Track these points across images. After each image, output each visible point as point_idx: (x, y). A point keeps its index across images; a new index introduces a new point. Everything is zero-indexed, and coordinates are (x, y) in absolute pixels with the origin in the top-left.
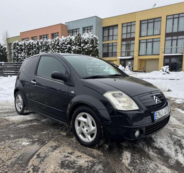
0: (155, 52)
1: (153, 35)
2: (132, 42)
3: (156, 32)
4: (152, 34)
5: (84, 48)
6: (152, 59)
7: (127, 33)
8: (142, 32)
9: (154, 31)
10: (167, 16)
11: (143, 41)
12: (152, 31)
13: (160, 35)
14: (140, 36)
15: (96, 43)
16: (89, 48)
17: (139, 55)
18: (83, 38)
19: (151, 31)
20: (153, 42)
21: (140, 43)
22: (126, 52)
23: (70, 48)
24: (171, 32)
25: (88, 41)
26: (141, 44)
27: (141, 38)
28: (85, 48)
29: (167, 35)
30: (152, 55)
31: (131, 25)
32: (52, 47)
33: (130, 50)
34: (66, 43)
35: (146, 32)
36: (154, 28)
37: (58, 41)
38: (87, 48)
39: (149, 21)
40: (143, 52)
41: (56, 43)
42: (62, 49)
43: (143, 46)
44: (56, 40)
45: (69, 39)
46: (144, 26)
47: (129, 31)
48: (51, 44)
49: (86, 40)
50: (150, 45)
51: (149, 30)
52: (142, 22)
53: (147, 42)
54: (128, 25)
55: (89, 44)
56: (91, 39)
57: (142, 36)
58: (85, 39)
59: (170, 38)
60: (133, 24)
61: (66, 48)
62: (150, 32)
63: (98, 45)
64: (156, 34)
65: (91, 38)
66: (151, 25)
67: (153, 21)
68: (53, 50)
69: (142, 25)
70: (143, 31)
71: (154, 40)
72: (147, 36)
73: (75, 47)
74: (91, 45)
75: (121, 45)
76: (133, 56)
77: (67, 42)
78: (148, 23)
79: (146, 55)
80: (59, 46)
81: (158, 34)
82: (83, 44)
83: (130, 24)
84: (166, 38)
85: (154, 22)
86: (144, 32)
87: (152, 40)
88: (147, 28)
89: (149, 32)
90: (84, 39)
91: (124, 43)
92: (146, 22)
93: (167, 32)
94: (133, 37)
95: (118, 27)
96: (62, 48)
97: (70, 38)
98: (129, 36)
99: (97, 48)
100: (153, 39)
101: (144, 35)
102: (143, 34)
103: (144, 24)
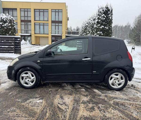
1: (44, 21)
2: (29, 23)
3: (46, 19)
4: (43, 20)
6: (44, 37)
7: (25, 16)
8: (36, 18)
9: (44, 18)
10: (52, 9)
11: (37, 24)
12: (43, 18)
13: (48, 21)
14: (35, 20)
17: (35, 34)
20: (44, 25)
21: (35, 25)
22: (25, 30)
24: (55, 20)
26: (36, 26)
27: (36, 22)
29: (53, 22)
30: (44, 34)
31: (27, 11)
33: (28, 29)
35: (39, 18)
36: (44, 16)
39: (40, 11)
40: (37, 31)
43: (37, 27)
46: (37, 13)
47: (26, 15)
50: (42, 27)
51: (40, 16)
52: (36, 10)
53: (40, 25)
54: (25, 10)
57: (36, 20)
59: (54, 24)
60: (29, 10)
62: (42, 18)
64: (45, 20)
66: (42, 13)
70: (37, 17)
71: (45, 24)
72: (39, 21)
75: (21, 24)
76: (31, 34)
78: (40, 12)
79: (40, 34)
81: (47, 20)
84: (52, 24)
85: (44, 12)
86: (37, 18)
87: (43, 24)
88: (40, 15)
89: (40, 18)
92: (38, 10)
93: (52, 20)
94: (30, 20)
95: (17, 10)
98: (26, 19)
100: (44, 23)
101: (37, 20)
103: (37, 12)
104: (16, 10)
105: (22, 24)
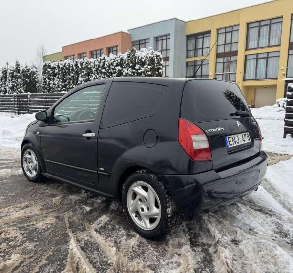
0: (270, 75)
1: (269, 46)
2: (233, 58)
3: (274, 41)
4: (267, 46)
5: (139, 71)
6: (266, 87)
7: (225, 44)
8: (250, 42)
9: (271, 39)
10: (292, 14)
11: (251, 57)
12: (267, 40)
14: (247, 49)
15: (158, 63)
16: (147, 72)
17: (244, 80)
18: (139, 56)
19: (264, 40)
20: (267, 58)
21: (246, 60)
22: (223, 74)
23: (120, 71)
25: (145, 60)
26: (248, 61)
27: (248, 52)
28: (141, 72)
29: (292, 46)
30: (266, 79)
31: (232, 32)
32: (95, 71)
33: (230, 71)
34: (115, 64)
35: (256, 42)
36: (269, 35)
37: (103, 61)
38: (144, 72)
39: (262, 24)
40: (250, 74)
41: (101, 64)
42: (109, 73)
43: (251, 64)
44: (100, 60)
45: (119, 59)
46: (254, 32)
47: (228, 41)
48: (95, 65)
49: (143, 60)
50: (262, 63)
51: (261, 38)
52: (251, 26)
53: (257, 59)
54: (227, 31)
55: (146, 66)
56: (150, 57)
57: (250, 47)
58: (142, 58)
60: (235, 29)
61: (115, 72)
62: (264, 42)
63: (161, 67)
64: (273, 45)
65: (151, 55)
66: (265, 30)
67: (268, 22)
68: (96, 74)
69: (251, 31)
70: (252, 41)
71: (270, 55)
72: (258, 48)
73: (128, 70)
74: (149, 67)
75: (216, 63)
76: (235, 81)
77: (117, 62)
78: (260, 27)
79: (256, 79)
80: (105, 68)
81: (277, 44)
82: (139, 66)
83: (231, 30)
84: (290, 51)
85: (270, 25)
86: (254, 42)
87: (265, 55)
88: (259, 36)
89: (261, 42)
90: (140, 58)
91: (221, 60)
92: (257, 24)
93: (291, 41)
94: (235, 50)
95: (211, 34)
96: (110, 71)
97: (121, 56)
98: (228, 49)
99: (160, 71)
100: (268, 53)
101: (253, 47)
102: (252, 44)
103: (254, 29)
104: (209, 35)
105: (218, 61)
